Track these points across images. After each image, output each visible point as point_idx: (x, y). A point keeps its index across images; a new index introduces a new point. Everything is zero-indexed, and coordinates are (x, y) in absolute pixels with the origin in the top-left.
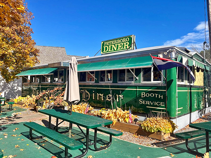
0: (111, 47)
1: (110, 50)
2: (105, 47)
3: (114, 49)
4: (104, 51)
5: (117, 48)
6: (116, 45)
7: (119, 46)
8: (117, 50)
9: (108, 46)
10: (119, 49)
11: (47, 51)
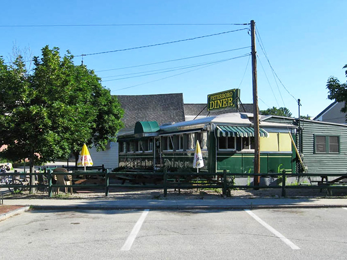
0: (217, 102)
1: (216, 107)
2: (211, 102)
3: (219, 106)
4: (211, 108)
5: (222, 105)
6: (221, 100)
7: (224, 103)
8: (222, 107)
9: (214, 101)
10: (224, 106)
11: (155, 102)
